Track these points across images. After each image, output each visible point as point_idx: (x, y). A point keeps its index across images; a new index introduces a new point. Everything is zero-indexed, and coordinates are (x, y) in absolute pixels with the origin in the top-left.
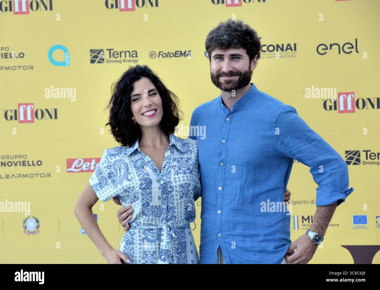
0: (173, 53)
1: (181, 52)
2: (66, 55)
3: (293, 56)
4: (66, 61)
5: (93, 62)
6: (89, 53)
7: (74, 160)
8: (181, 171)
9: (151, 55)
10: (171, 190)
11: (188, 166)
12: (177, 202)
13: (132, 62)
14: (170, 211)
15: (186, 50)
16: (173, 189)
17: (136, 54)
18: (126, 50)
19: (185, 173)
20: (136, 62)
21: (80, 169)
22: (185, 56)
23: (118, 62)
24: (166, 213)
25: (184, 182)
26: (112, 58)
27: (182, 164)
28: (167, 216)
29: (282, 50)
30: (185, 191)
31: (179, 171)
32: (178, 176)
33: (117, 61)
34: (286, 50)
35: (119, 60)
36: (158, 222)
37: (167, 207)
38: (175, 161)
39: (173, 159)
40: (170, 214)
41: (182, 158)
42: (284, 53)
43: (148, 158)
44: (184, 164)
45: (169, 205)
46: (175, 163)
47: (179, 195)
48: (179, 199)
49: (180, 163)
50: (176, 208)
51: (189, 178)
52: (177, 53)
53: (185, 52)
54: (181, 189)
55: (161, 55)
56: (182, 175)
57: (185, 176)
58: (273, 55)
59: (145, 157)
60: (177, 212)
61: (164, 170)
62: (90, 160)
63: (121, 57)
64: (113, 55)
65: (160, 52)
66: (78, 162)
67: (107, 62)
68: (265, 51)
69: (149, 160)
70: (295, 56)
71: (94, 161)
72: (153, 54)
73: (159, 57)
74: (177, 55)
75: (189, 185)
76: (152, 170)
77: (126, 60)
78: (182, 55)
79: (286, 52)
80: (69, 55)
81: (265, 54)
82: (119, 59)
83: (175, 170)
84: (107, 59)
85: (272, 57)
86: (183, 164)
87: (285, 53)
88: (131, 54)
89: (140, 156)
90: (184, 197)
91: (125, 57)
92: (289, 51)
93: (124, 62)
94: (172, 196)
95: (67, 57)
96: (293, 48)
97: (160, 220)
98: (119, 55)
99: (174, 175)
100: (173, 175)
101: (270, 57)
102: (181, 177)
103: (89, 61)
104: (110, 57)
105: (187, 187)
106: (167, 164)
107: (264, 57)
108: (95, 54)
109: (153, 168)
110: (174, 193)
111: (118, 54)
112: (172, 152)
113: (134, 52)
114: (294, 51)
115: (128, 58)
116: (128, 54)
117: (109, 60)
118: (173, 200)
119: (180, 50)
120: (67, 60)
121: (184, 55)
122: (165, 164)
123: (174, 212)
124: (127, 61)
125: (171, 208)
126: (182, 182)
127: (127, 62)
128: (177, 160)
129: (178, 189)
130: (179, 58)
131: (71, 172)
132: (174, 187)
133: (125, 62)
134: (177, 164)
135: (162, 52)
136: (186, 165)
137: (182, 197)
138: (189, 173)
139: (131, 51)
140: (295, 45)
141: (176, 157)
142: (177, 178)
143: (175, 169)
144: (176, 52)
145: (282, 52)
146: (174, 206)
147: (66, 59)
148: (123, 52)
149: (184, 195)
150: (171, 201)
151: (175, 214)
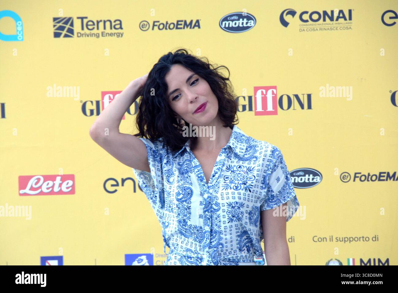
0: (174, 24)
1: (185, 22)
2: (17, 26)
3: (347, 28)
4: (18, 34)
5: (57, 35)
6: (52, 23)
7: (29, 178)
8: (232, 185)
9: (142, 26)
10: (217, 208)
11: (246, 179)
12: (225, 225)
13: (114, 35)
14: (215, 236)
15: (192, 19)
16: (220, 207)
17: (121, 24)
18: (106, 19)
19: (237, 188)
20: (120, 35)
21: (39, 191)
22: (191, 28)
23: (94, 35)
24: (210, 238)
25: (234, 201)
26: (86, 31)
27: (237, 175)
28: (211, 242)
29: (331, 19)
30: (236, 212)
31: (230, 185)
32: (227, 191)
33: (92, 34)
34: (337, 20)
35: (95, 33)
36: (198, 248)
37: (211, 231)
38: (229, 170)
39: (227, 167)
40: (215, 240)
41: (240, 167)
42: (334, 24)
43: (196, 162)
44: (241, 176)
45: (213, 228)
46: (228, 174)
47: (227, 217)
48: (227, 221)
49: (235, 174)
50: (223, 232)
51: (242, 196)
52: (179, 23)
53: (192, 21)
54: (230, 209)
55: (156, 25)
56: (232, 190)
57: (236, 192)
58: (317, 26)
59: (194, 160)
60: (224, 238)
61: (213, 179)
62: (52, 178)
63: (98, 29)
64: (87, 25)
65: (154, 22)
66: (36, 181)
67: (78, 36)
68: (307, 21)
69: (197, 165)
70: (350, 28)
71: (58, 179)
72: (145, 24)
73: (153, 29)
74: (179, 26)
75: (242, 205)
76: (197, 178)
77: (105, 33)
78: (187, 27)
79: (337, 22)
80: (22, 26)
81: (307, 25)
82: (95, 31)
83: (226, 184)
84: (78, 32)
85: (317, 29)
86: (239, 175)
87: (336, 24)
88: (113, 24)
89: (189, 157)
90: (235, 220)
91: (105, 28)
92: (341, 20)
93: (102, 36)
94: (219, 216)
95: (19, 29)
96: (347, 16)
97: (202, 246)
98: (96, 26)
99: (223, 189)
100: (221, 188)
101: (314, 30)
102: (230, 193)
103: (52, 35)
104: (83, 29)
105: (239, 208)
106: (218, 172)
107: (305, 29)
108: (61, 24)
109: (199, 176)
110: (220, 212)
111: (94, 24)
112: (229, 157)
113: (118, 22)
114: (348, 21)
115: (108, 30)
116: (108, 24)
117: (80, 33)
118: (220, 221)
119: (184, 19)
120: (20, 33)
121: (189, 27)
122: (215, 171)
123: (221, 239)
124: (108, 35)
125: (216, 232)
126: (231, 200)
127: (106, 36)
128: (232, 170)
129: (226, 208)
130: (182, 30)
131: (25, 194)
132: (221, 205)
133: (104, 36)
134: (230, 175)
135: (158, 22)
136: (242, 177)
137: (231, 220)
138: (244, 189)
139: (113, 21)
140: (350, 11)
141: (231, 166)
142: (225, 194)
143: (226, 182)
144: (178, 21)
145: (332, 22)
146: (221, 230)
147: (18, 31)
148: (101, 21)
149: (235, 218)
150: (216, 223)
151: (223, 241)
